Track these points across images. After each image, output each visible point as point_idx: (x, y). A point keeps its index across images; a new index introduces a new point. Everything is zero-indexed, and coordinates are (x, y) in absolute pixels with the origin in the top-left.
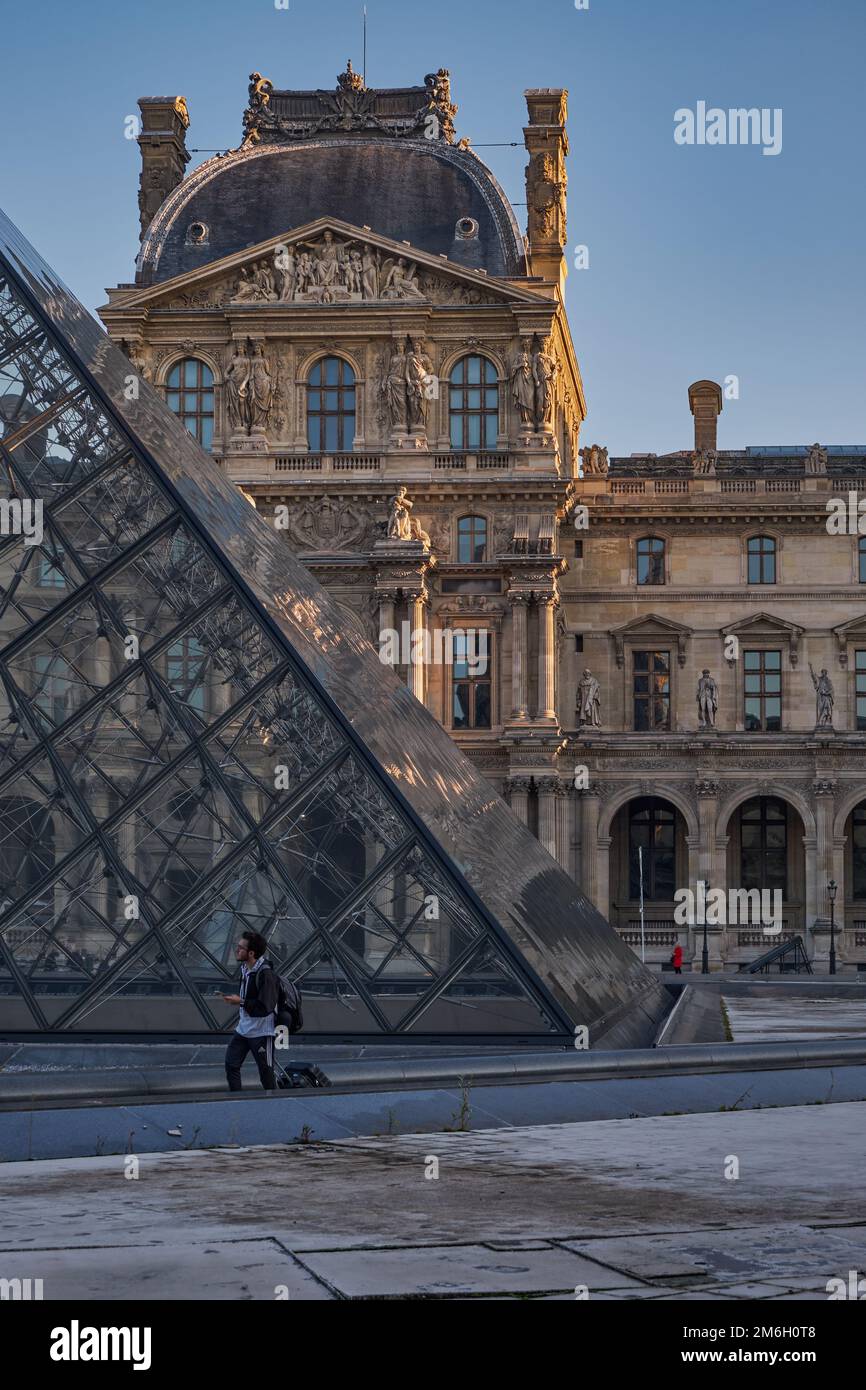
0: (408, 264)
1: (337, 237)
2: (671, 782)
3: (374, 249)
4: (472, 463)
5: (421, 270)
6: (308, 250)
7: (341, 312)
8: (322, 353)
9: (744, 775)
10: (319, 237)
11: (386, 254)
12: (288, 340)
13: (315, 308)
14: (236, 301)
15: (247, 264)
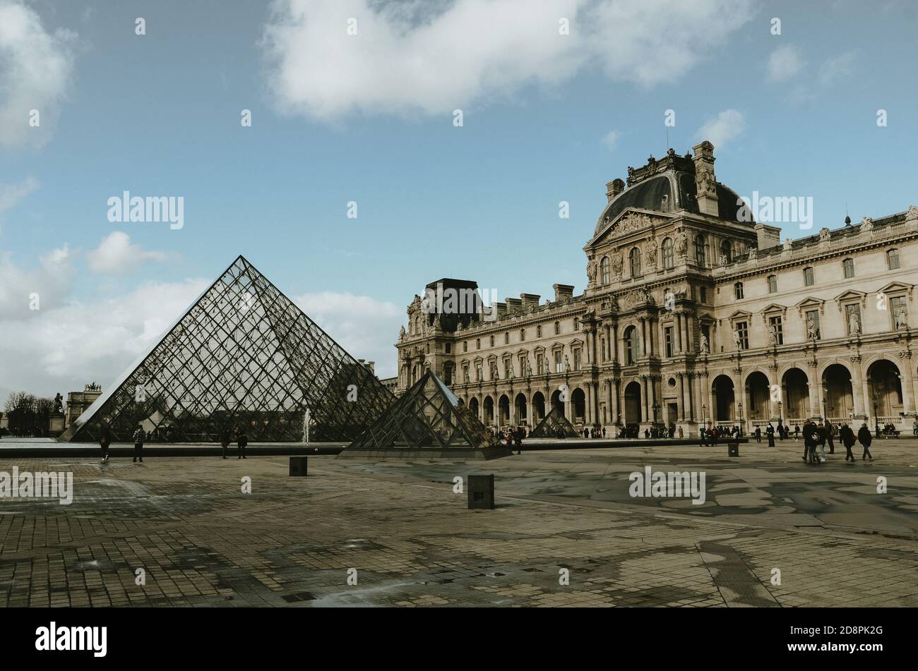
0: (647, 215)
1: (632, 212)
2: (728, 369)
3: (639, 213)
4: (666, 272)
5: (651, 216)
6: (626, 218)
7: (632, 235)
8: (633, 247)
9: (749, 365)
10: (627, 214)
11: (642, 214)
12: (624, 246)
13: (627, 235)
14: (612, 238)
15: (612, 226)
